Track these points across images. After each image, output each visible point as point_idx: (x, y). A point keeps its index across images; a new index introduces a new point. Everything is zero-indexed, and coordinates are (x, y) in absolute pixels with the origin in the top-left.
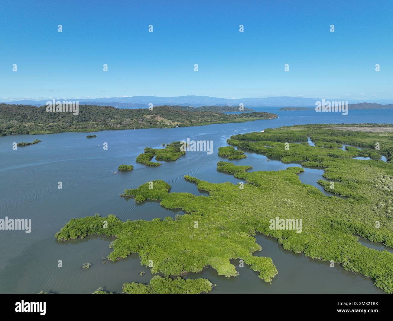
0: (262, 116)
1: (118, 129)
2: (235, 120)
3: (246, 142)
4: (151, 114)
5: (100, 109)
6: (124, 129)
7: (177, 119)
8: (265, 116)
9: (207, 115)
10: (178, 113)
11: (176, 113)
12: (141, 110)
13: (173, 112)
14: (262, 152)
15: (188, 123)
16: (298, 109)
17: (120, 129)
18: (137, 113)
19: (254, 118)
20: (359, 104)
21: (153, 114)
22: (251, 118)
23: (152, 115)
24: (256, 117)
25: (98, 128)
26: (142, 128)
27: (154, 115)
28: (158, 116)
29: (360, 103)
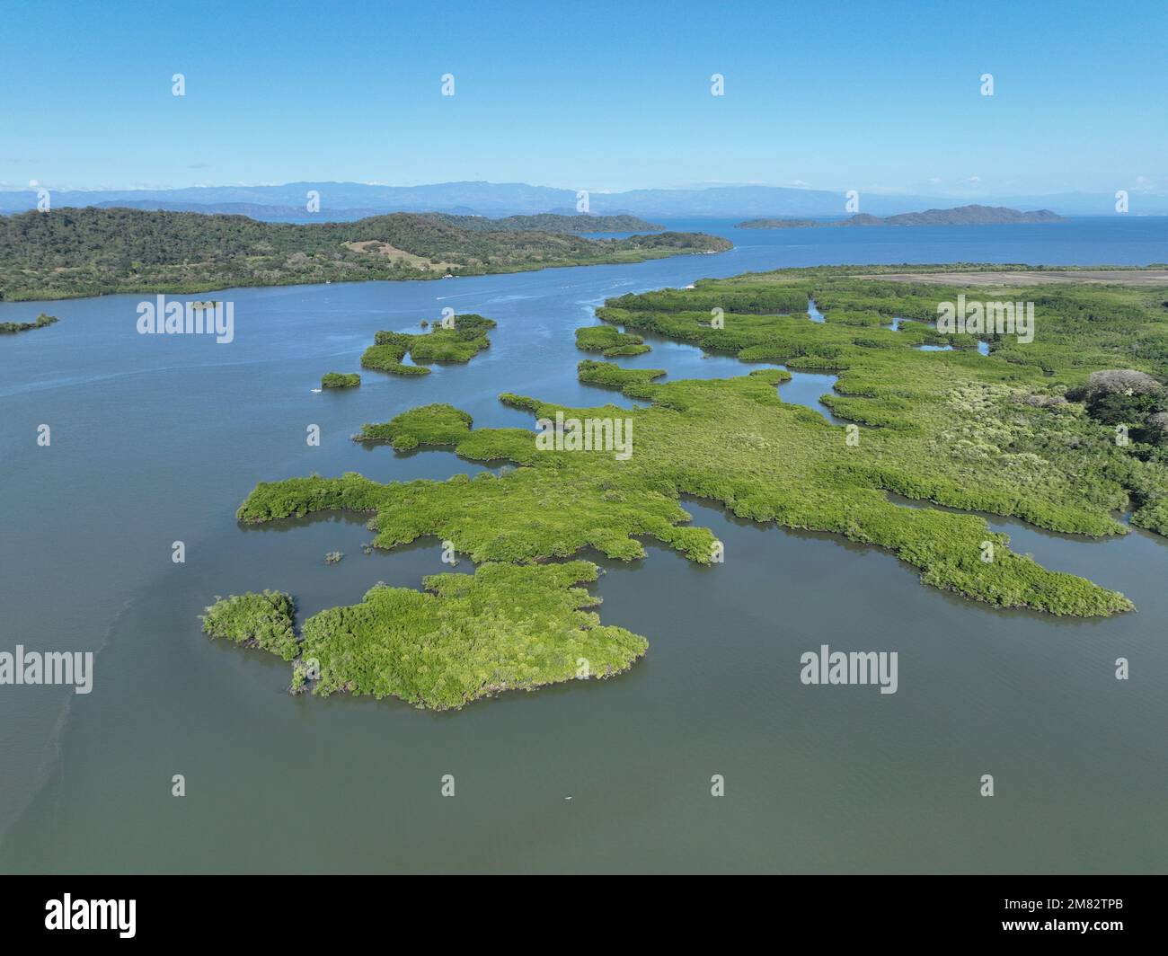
0: (688, 245)
1: (275, 285)
2: (610, 257)
3: (648, 314)
4: (366, 240)
5: (208, 222)
6: (294, 284)
7: (443, 254)
8: (698, 243)
9: (530, 243)
10: (446, 235)
11: (441, 234)
12: (334, 226)
13: (431, 232)
14: (691, 339)
15: (480, 264)
16: (792, 223)
17: (282, 283)
18: (321, 236)
19: (666, 250)
20: (957, 210)
21: (372, 239)
22: (656, 251)
23: (369, 243)
24: (672, 248)
25: (213, 281)
26: (345, 280)
27: (373, 242)
28: (387, 244)
29: (960, 206)
